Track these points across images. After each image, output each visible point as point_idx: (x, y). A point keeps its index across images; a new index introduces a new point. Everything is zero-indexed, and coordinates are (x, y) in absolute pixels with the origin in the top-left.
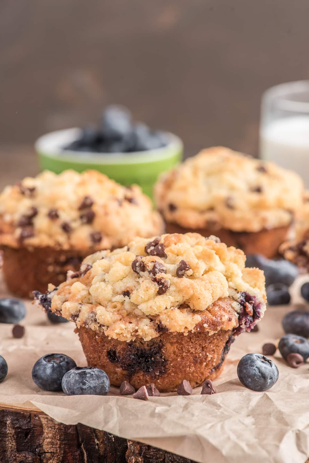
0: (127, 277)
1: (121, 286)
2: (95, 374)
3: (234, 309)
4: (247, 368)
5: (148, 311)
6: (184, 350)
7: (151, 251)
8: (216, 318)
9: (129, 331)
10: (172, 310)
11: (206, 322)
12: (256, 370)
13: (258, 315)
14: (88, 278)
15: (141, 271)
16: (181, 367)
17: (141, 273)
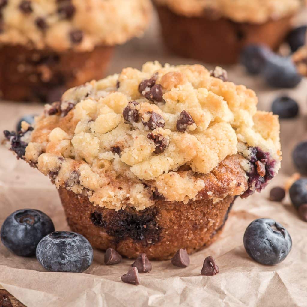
0: (117, 128)
1: (110, 140)
2: (76, 245)
3: (243, 169)
4: (256, 240)
5: (142, 176)
6: (182, 218)
7: (146, 93)
8: (222, 184)
9: (118, 199)
10: (171, 176)
11: (210, 188)
12: (266, 243)
13: (271, 175)
14: (70, 121)
15: (134, 121)
16: (178, 235)
17: (135, 124)
